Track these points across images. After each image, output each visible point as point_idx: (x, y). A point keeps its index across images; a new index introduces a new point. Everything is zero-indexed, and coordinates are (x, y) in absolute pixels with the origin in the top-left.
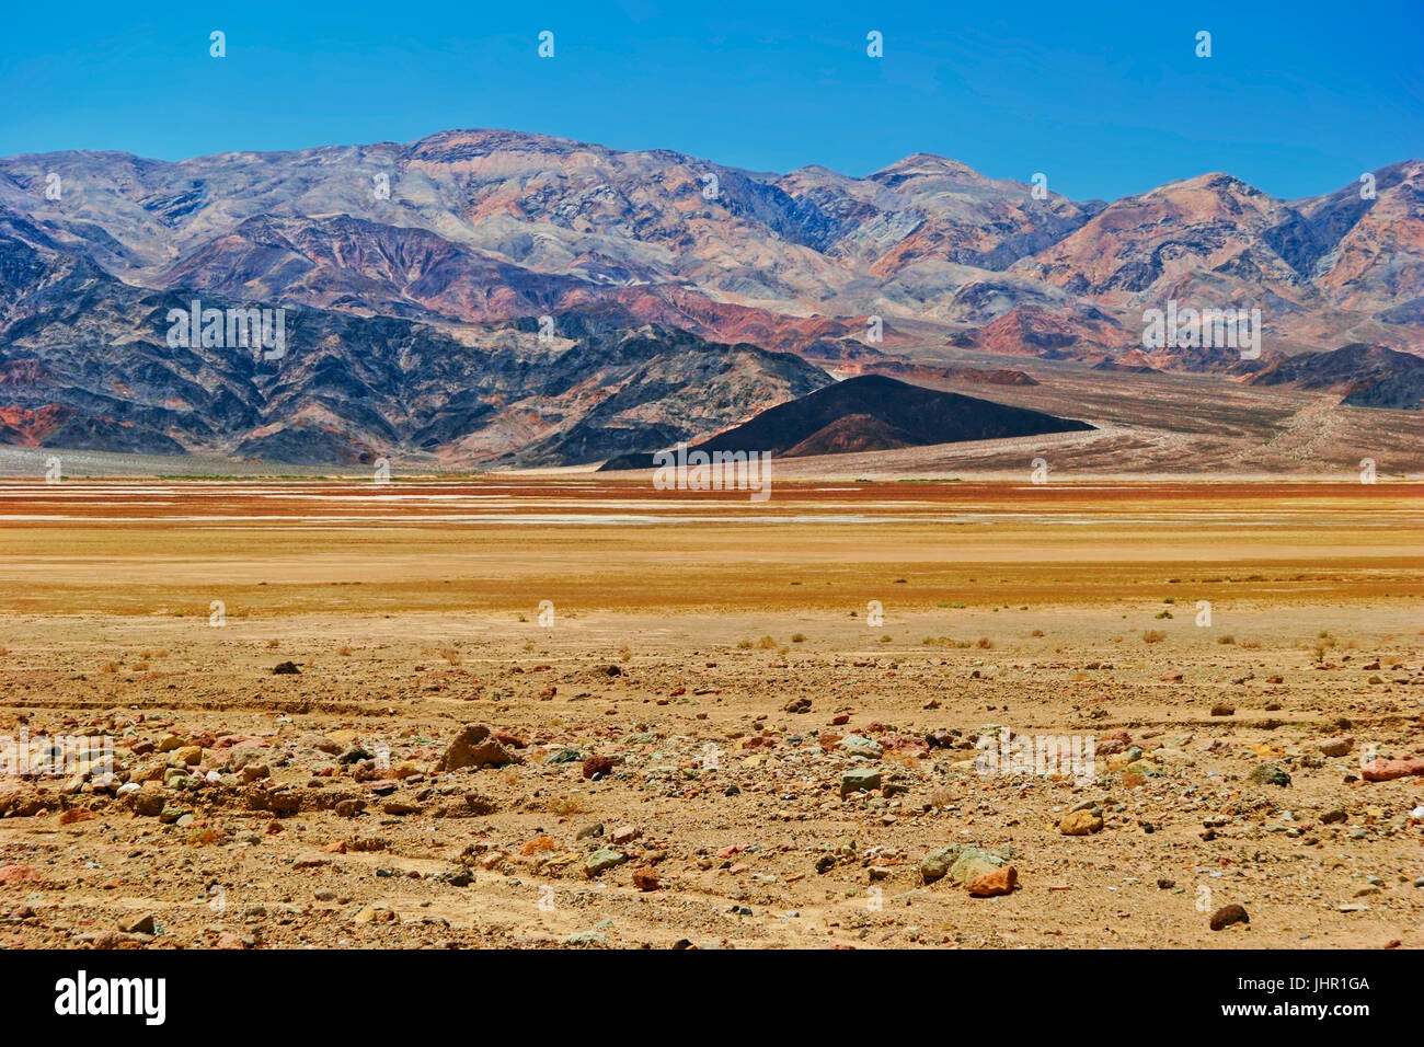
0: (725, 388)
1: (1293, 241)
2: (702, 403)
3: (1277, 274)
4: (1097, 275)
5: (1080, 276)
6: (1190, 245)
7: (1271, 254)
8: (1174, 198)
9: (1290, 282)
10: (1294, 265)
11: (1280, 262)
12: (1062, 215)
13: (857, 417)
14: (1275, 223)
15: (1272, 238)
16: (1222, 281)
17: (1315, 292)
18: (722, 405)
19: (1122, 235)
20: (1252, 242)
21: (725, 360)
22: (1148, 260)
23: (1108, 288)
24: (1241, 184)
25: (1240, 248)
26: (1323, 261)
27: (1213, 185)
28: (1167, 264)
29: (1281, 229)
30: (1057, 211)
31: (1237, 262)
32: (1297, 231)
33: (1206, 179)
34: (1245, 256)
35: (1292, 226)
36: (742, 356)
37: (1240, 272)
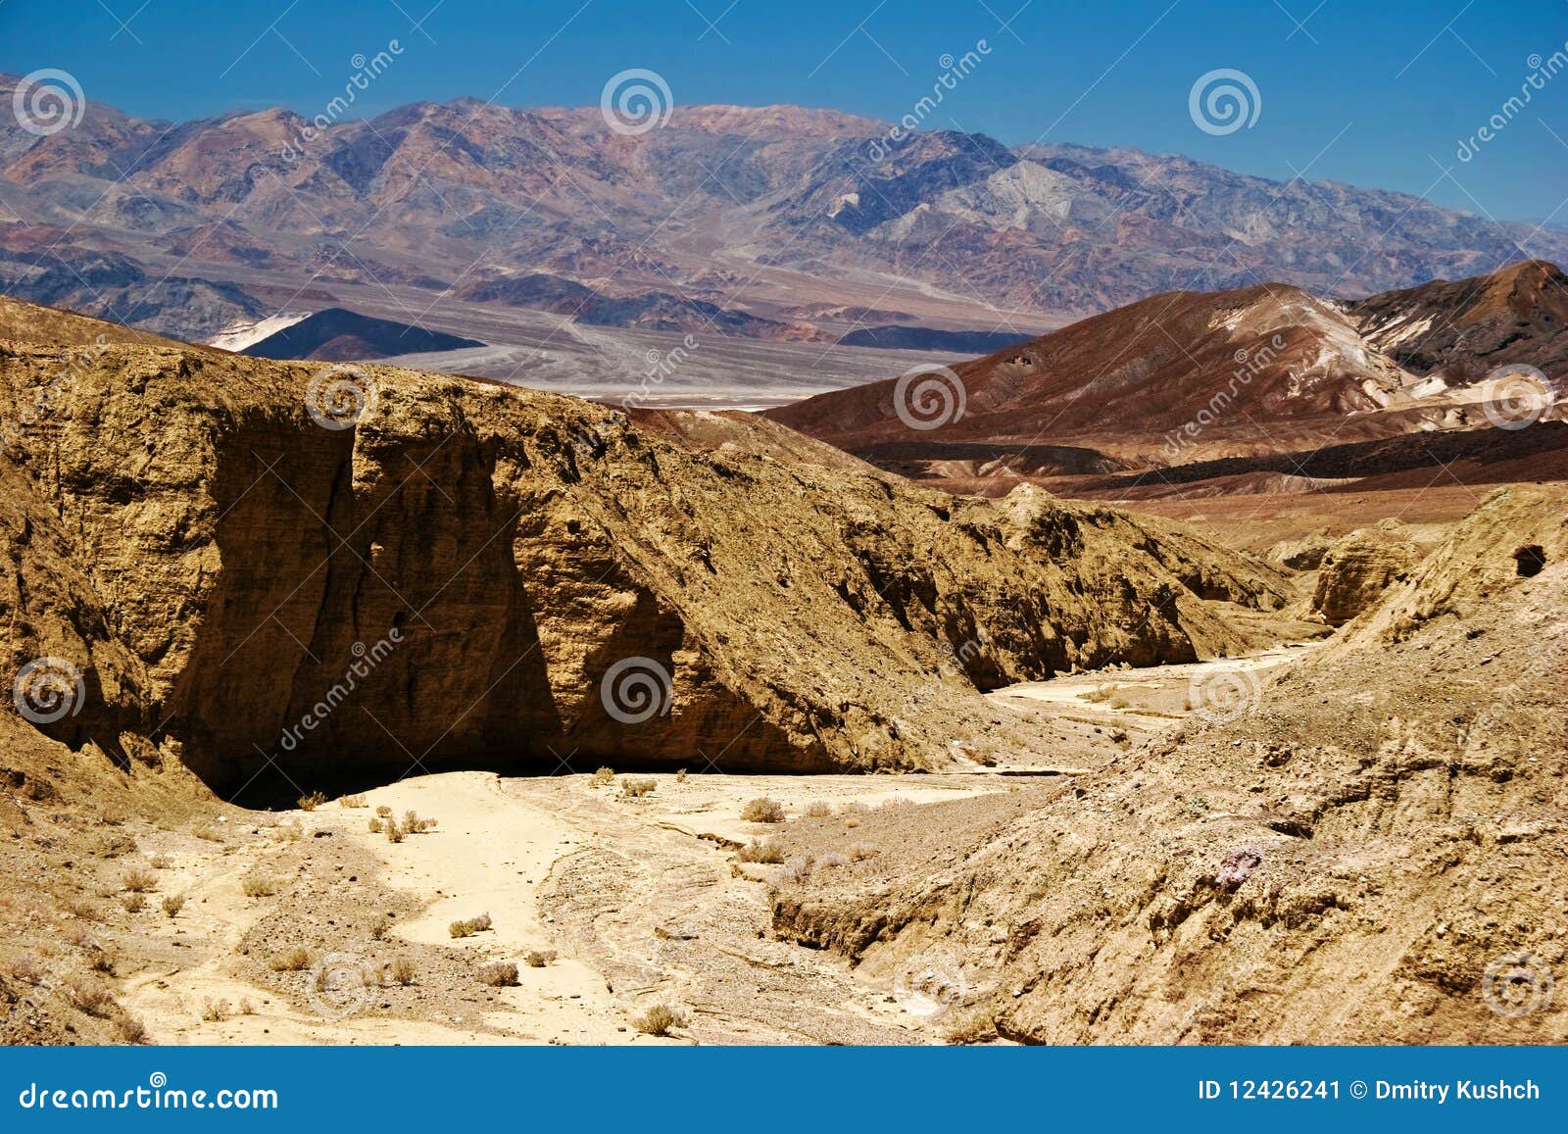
0: (200, 309)
1: (347, 165)
2: (186, 319)
3: (342, 192)
4: (204, 188)
5: (190, 189)
6: (272, 167)
7: (334, 175)
8: (252, 127)
9: (353, 199)
10: (351, 183)
11: (342, 182)
12: (141, 132)
13: (349, 337)
14: (331, 150)
15: (331, 161)
16: (312, 199)
17: (372, 209)
18: (202, 321)
19: (217, 157)
20: (319, 166)
21: (186, 289)
22: (242, 178)
23: (214, 199)
24: (300, 118)
25: (311, 170)
26: (374, 182)
27: (279, 118)
28: (259, 183)
29: (337, 155)
30: (135, 129)
31: (311, 181)
32: (349, 156)
33: (271, 113)
34: (316, 177)
35: (345, 152)
36: (198, 287)
37: (314, 189)
